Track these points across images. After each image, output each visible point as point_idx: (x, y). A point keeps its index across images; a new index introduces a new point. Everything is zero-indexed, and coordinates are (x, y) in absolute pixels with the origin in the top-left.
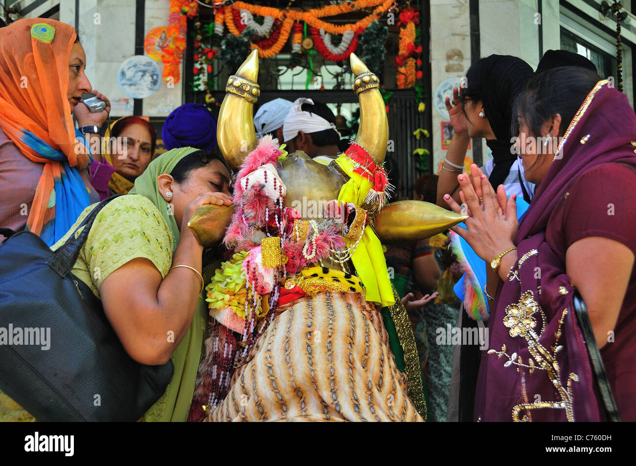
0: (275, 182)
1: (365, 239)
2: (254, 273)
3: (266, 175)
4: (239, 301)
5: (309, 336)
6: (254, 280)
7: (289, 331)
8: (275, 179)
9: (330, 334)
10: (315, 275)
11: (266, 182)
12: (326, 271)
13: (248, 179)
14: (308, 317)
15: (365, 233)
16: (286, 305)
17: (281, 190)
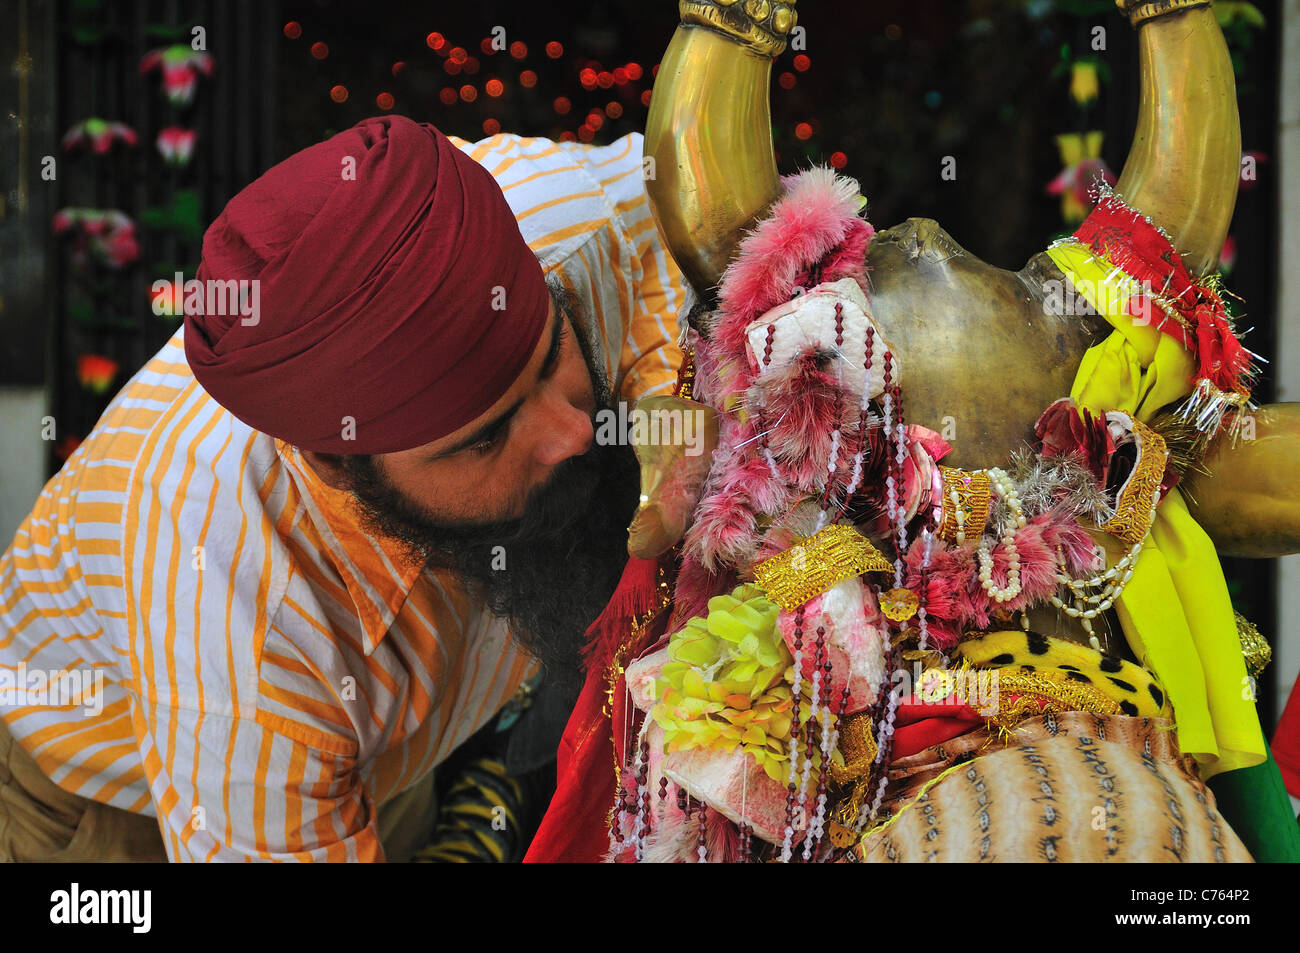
0: (869, 343)
1: (1162, 539)
2: (820, 645)
3: (839, 319)
4: (771, 728)
5: (1052, 851)
6: (819, 668)
7: (987, 838)
8: (870, 332)
9: (1112, 844)
10: (1005, 660)
11: (839, 342)
12: (1038, 646)
13: (772, 330)
14: (1038, 795)
15: (1161, 517)
16: (917, 757)
17: (888, 368)
